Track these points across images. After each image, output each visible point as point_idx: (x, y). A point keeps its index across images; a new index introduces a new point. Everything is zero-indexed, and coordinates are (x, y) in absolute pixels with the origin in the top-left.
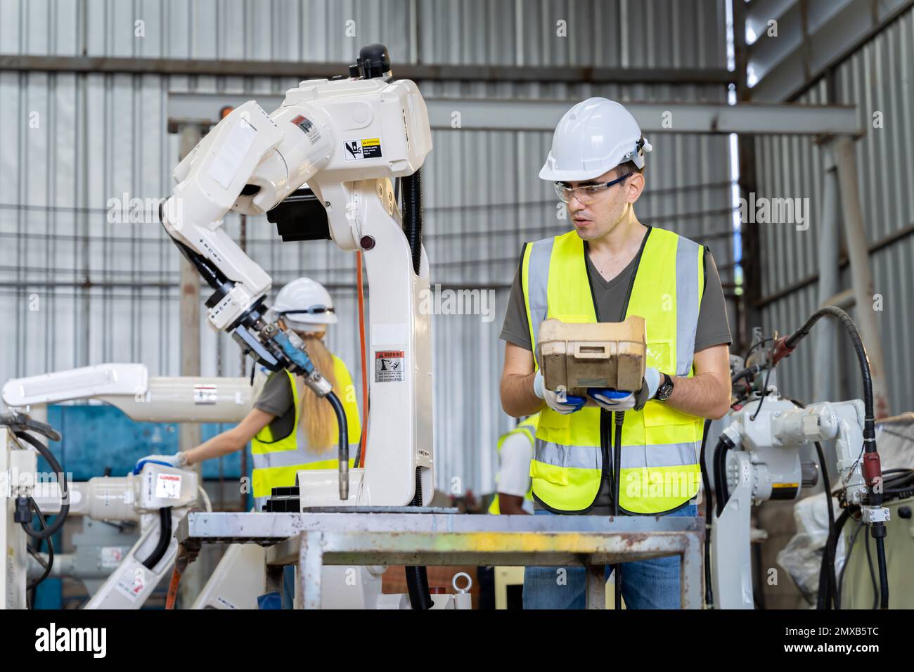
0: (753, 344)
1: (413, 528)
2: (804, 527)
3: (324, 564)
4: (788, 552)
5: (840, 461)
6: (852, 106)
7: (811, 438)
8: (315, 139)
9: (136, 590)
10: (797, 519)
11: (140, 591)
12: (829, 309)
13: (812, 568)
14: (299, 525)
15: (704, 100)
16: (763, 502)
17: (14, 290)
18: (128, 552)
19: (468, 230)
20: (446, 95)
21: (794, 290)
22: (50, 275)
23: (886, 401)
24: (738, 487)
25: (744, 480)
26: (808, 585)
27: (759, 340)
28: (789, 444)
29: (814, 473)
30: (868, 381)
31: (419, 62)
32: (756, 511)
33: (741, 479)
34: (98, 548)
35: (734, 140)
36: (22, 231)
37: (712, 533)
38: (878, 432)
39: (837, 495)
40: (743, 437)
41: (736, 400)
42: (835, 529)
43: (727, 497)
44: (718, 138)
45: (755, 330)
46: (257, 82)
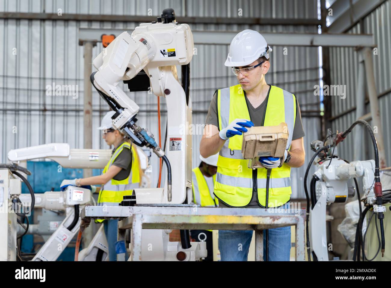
0: (327, 136)
1: (181, 213)
2: (349, 214)
3: (143, 228)
4: (342, 225)
5: (364, 186)
6: (371, 35)
7: (352, 176)
8: (149, 48)
9: (64, 240)
10: (346, 211)
11: (66, 240)
12: (360, 121)
13: (353, 232)
14: (132, 212)
15: (307, 32)
16: (332, 204)
17: (14, 112)
18: (61, 223)
19: (207, 87)
20: (197, 29)
21: (346, 114)
22: (29, 106)
23: (385, 161)
24: (321, 197)
25: (323, 194)
26: (351, 239)
27: (330, 134)
28: (343, 179)
29: (353, 191)
30: (377, 152)
31: (186, 15)
32: (329, 208)
33: (322, 193)
34: (48, 222)
35: (320, 49)
36: (17, 87)
37: (309, 217)
38: (381, 174)
39: (363, 201)
40: (323, 175)
41: (320, 160)
42: (362, 215)
43: (316, 201)
44: (314, 48)
45: (328, 130)
46: (117, 24)
